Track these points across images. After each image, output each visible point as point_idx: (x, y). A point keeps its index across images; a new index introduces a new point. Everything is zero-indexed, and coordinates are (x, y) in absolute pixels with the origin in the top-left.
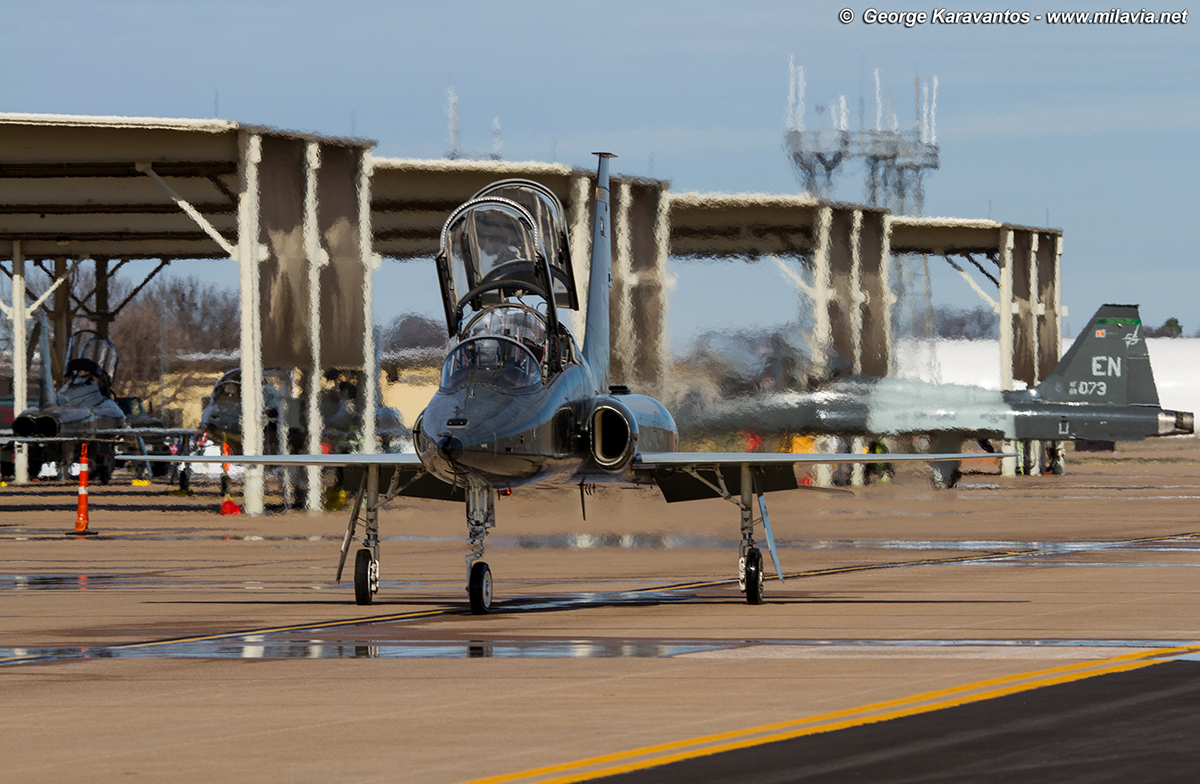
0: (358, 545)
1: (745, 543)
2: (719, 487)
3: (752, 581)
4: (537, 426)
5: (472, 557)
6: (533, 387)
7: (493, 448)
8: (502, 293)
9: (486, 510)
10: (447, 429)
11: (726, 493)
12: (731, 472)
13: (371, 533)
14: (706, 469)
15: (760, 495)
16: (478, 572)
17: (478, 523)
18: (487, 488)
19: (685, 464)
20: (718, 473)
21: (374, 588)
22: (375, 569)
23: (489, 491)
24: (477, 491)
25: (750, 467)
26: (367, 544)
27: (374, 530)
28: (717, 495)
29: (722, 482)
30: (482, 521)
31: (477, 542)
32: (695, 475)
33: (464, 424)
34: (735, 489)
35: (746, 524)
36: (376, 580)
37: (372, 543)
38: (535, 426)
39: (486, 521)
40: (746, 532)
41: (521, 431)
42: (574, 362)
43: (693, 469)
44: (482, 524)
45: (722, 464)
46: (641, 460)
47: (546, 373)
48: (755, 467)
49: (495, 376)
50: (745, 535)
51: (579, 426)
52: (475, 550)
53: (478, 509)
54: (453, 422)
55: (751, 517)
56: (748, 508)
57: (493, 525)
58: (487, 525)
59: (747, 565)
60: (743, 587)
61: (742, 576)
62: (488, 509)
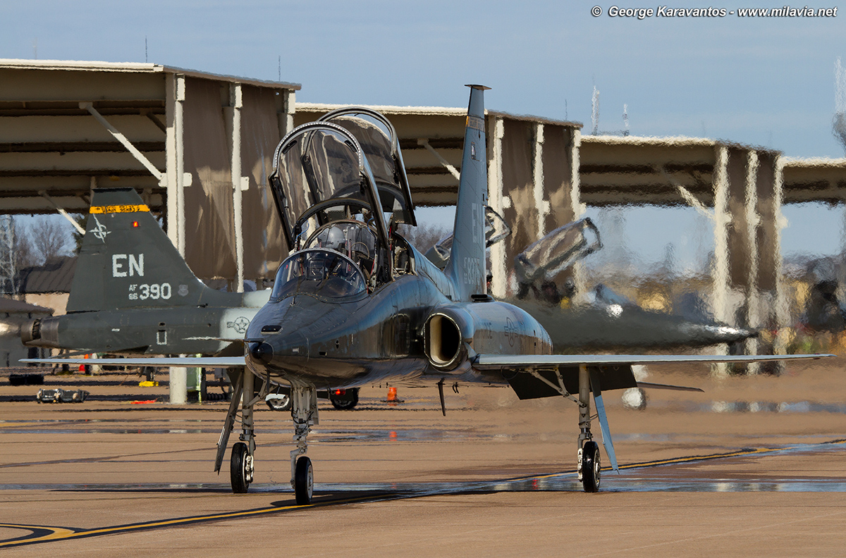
0: (235, 437)
1: (583, 437)
2: (559, 386)
3: (587, 471)
4: (355, 332)
5: (296, 453)
6: (357, 296)
7: (306, 352)
8: (349, 210)
9: (308, 409)
10: (260, 335)
11: (565, 391)
12: (570, 373)
13: (246, 428)
14: (547, 370)
15: (597, 394)
16: (302, 466)
17: (301, 421)
18: (310, 389)
19: (528, 365)
20: (558, 373)
21: (248, 478)
22: (250, 461)
23: (311, 391)
24: (299, 391)
25: (587, 367)
26: (242, 438)
27: (249, 426)
28: (556, 393)
29: (561, 381)
30: (305, 419)
31: (303, 438)
32: (536, 375)
33: (277, 331)
34: (573, 388)
35: (584, 419)
36: (250, 471)
37: (247, 437)
38: (353, 332)
39: (309, 419)
40: (584, 426)
41: (337, 337)
42: (413, 273)
43: (534, 369)
44: (305, 422)
45: (561, 365)
46: (478, 362)
47: (374, 283)
48: (592, 367)
49: (320, 286)
50: (582, 430)
51: (416, 331)
52: (300, 446)
53: (301, 408)
54: (267, 329)
55: (588, 412)
56: (585, 405)
57: (317, 422)
58: (311, 422)
59: (584, 457)
60: (581, 477)
61: (580, 467)
62: (310, 407)
